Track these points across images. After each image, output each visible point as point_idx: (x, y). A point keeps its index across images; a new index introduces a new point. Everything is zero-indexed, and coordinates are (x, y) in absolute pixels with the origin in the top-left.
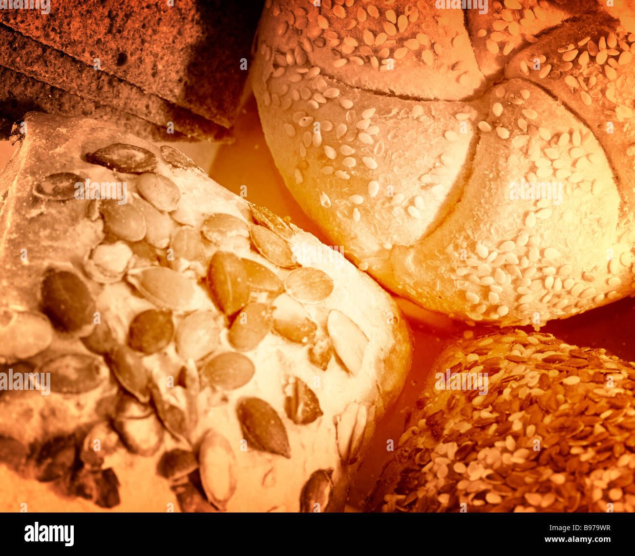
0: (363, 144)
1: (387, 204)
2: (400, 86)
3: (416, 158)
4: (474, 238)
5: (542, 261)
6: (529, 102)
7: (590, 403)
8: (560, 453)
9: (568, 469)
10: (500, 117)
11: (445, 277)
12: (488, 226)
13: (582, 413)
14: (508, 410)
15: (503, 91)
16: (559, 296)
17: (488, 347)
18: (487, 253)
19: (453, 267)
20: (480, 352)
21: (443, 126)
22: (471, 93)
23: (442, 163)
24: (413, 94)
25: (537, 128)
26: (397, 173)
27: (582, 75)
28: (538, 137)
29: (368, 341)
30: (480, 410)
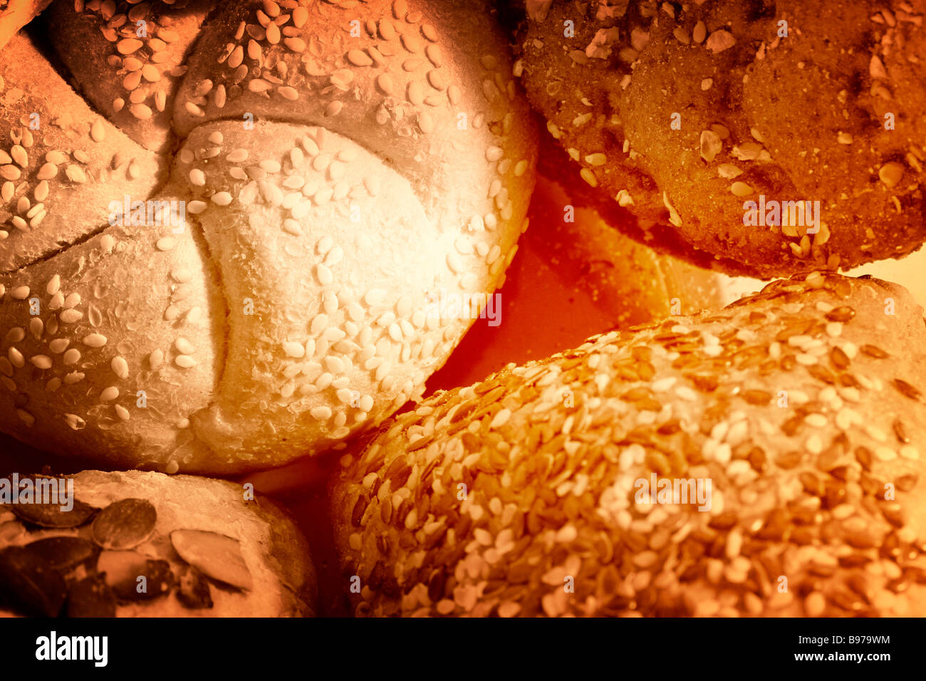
0: (72, 324)
1: (149, 374)
2: (69, 230)
3: (144, 297)
4: (275, 341)
5: (371, 313)
6: (228, 144)
7: (540, 427)
8: (548, 505)
9: (570, 516)
10: (206, 184)
11: (273, 410)
12: (280, 316)
13: (540, 444)
14: (453, 503)
15: (189, 153)
16: (418, 342)
17: (379, 456)
18: (302, 348)
19: (273, 392)
20: (374, 467)
21: (149, 239)
22: (154, 182)
23: (177, 282)
24: (89, 230)
25: (257, 166)
26: (135, 330)
27: (266, 70)
28: (266, 175)
29: (238, 541)
30: (421, 528)
